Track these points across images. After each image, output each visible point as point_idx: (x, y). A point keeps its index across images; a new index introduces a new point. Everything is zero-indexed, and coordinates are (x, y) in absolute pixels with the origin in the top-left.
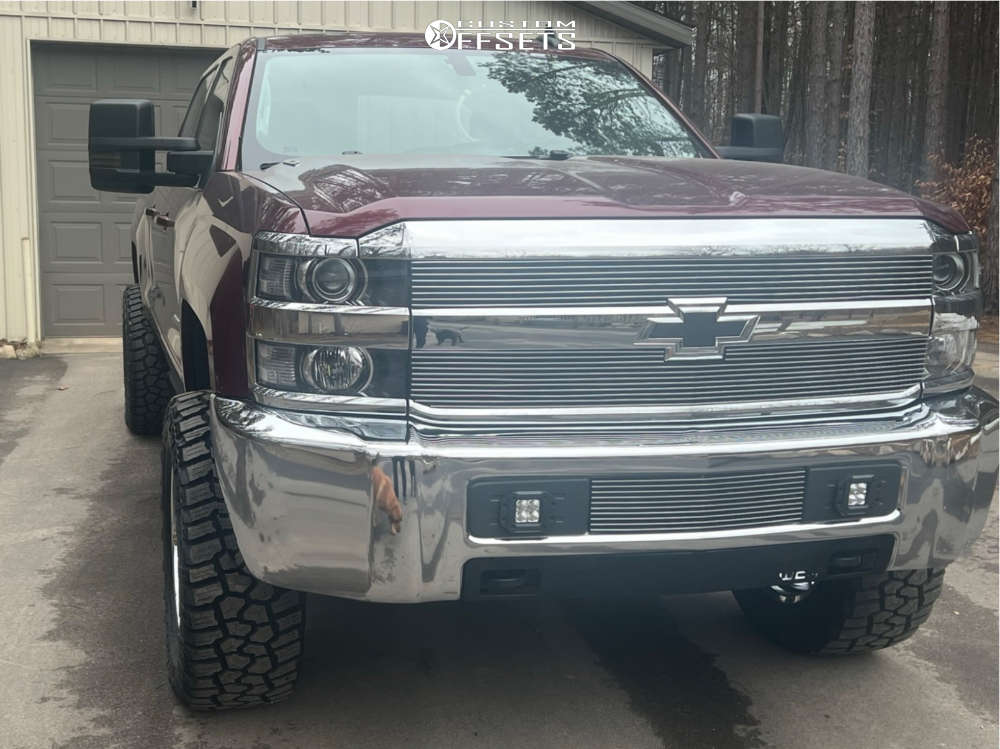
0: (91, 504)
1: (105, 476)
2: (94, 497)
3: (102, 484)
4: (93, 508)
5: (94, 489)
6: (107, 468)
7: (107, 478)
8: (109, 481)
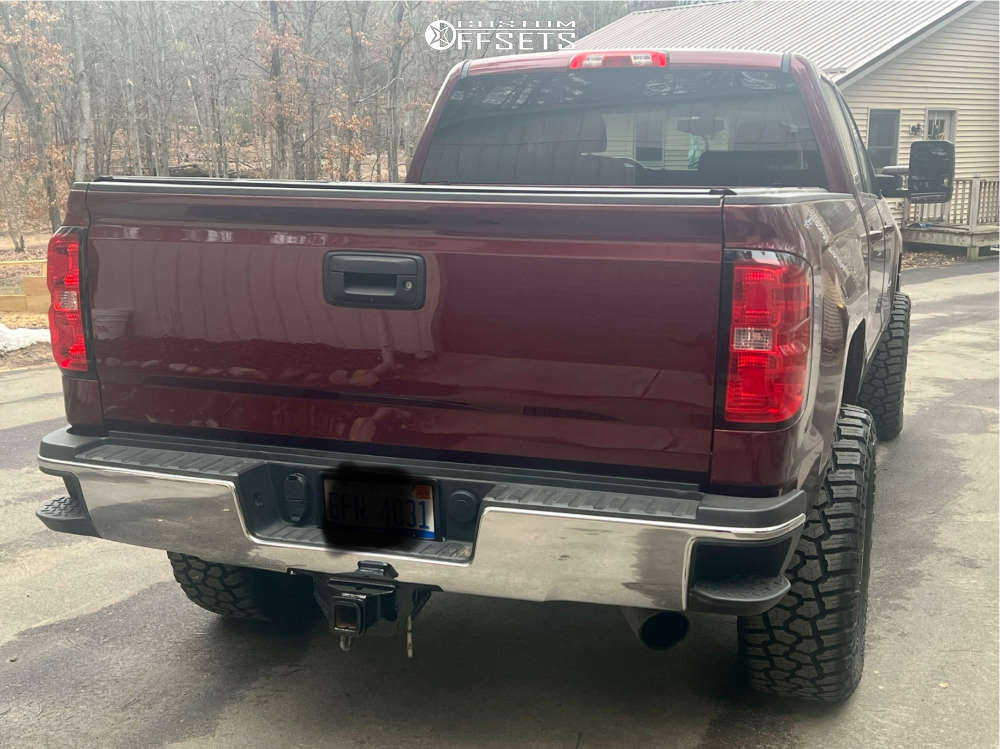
0: (935, 540)
1: (915, 578)
2: (931, 548)
3: (920, 567)
4: (934, 534)
5: (931, 558)
6: (912, 592)
7: (913, 573)
8: (911, 569)
